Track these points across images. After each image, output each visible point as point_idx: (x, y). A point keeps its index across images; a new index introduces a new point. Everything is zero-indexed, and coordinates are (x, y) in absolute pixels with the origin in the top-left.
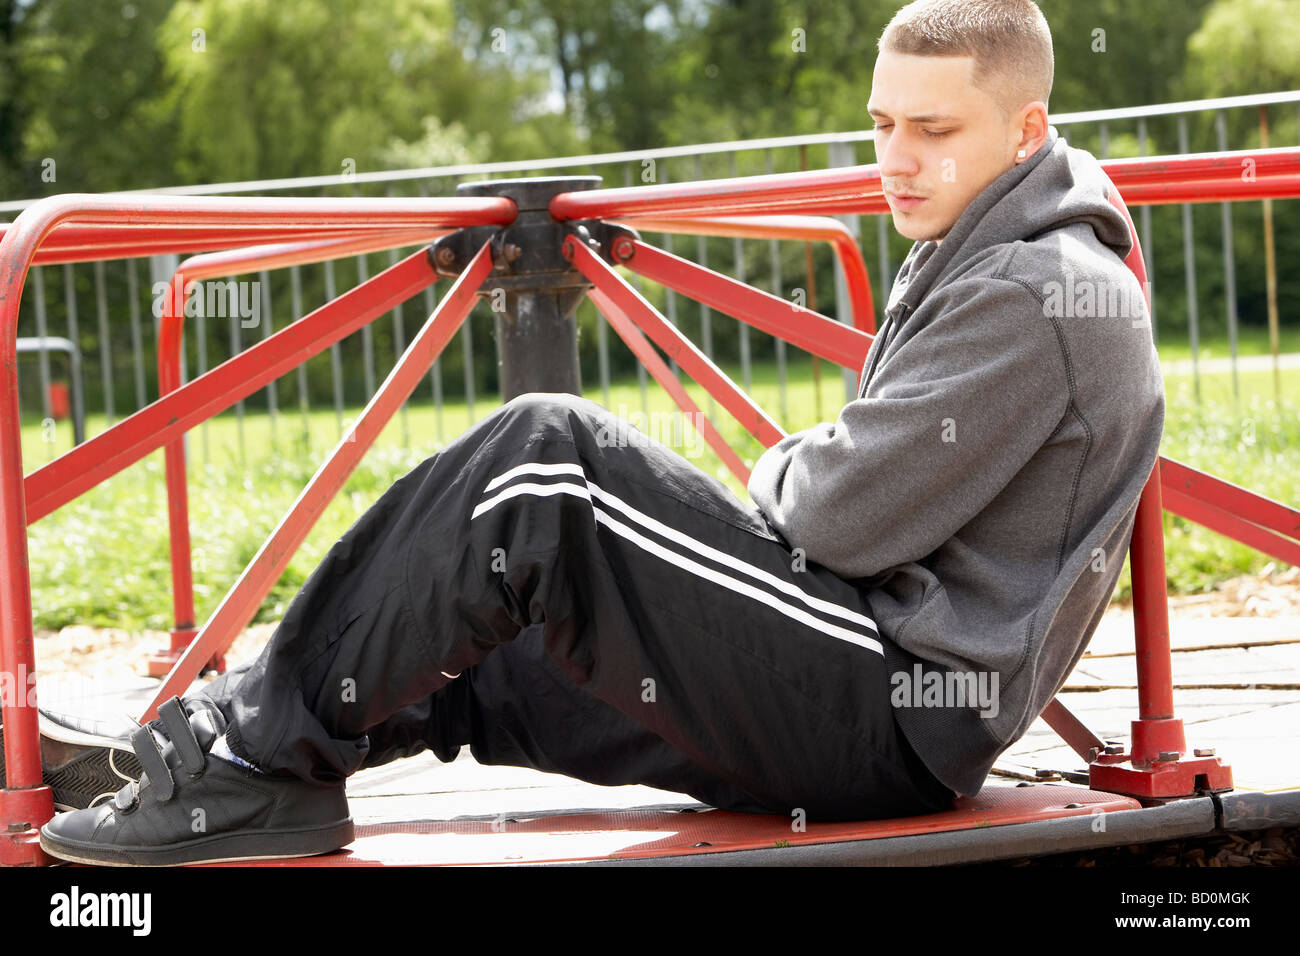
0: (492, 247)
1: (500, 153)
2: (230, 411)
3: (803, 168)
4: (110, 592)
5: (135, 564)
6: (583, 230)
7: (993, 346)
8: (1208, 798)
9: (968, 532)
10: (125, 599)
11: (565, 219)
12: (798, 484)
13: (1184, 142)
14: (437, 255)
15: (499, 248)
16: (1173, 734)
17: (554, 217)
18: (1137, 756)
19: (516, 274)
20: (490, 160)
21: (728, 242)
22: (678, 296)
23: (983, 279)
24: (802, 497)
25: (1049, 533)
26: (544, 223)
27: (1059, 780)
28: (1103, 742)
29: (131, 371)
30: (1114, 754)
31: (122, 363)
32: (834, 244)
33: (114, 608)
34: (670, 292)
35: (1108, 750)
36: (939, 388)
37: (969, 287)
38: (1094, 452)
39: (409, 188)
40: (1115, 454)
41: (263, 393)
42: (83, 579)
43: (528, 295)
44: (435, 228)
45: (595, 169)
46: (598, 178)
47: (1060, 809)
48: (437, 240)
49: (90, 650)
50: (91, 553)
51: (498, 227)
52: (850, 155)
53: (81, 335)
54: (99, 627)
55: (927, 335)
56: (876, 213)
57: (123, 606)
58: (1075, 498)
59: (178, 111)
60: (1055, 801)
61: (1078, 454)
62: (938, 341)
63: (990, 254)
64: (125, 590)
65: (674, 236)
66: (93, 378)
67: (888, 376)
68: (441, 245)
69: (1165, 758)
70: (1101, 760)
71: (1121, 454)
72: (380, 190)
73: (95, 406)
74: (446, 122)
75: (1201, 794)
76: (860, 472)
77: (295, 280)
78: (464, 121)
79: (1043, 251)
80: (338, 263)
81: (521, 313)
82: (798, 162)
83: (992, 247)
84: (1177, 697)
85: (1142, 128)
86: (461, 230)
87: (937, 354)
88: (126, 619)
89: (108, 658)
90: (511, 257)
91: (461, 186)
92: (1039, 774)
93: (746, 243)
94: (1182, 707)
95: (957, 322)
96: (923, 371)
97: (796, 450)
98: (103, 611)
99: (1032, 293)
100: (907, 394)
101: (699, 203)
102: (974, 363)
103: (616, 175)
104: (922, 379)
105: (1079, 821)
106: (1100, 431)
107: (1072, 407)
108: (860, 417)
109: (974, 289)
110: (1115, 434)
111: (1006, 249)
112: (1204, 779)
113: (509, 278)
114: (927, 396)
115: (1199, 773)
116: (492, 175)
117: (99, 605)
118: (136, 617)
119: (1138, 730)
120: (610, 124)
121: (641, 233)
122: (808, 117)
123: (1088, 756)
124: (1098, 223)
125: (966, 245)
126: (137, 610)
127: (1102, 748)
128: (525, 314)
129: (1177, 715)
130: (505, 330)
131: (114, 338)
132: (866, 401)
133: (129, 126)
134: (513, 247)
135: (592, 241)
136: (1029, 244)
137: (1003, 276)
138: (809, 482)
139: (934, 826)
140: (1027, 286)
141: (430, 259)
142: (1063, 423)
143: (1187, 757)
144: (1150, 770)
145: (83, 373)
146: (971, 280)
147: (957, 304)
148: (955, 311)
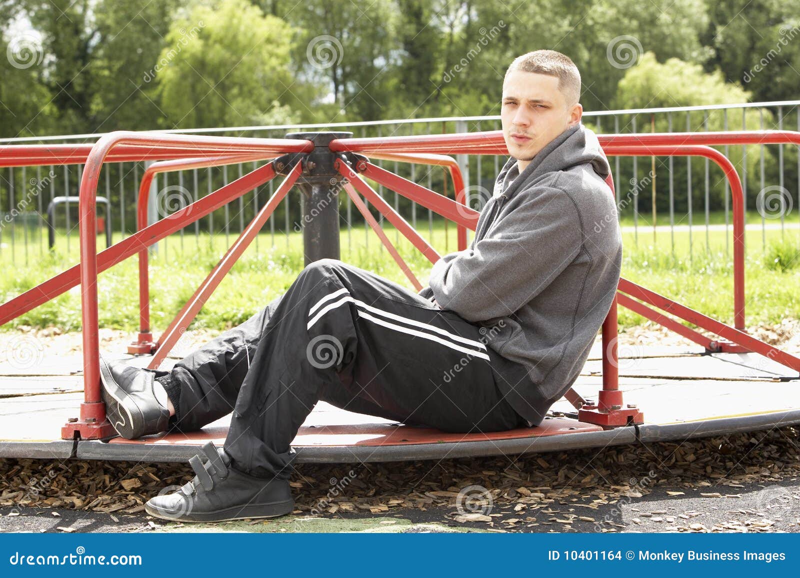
0: (302, 163)
1: (306, 119)
2: (178, 233)
3: (444, 133)
4: (120, 313)
5: (132, 301)
6: (344, 156)
7: (549, 218)
8: (633, 427)
9: (533, 303)
10: (127, 317)
11: (337, 151)
12: (455, 276)
13: (617, 128)
14: (276, 166)
15: (306, 163)
16: (618, 397)
17: (331, 151)
18: (600, 407)
19: (311, 175)
20: (301, 123)
21: (409, 165)
22: (384, 188)
23: (544, 187)
24: (457, 282)
25: (570, 305)
26: (326, 152)
27: (563, 416)
28: (585, 399)
29: (133, 212)
30: (590, 405)
31: (129, 209)
32: (449, 168)
33: (122, 321)
34: (381, 186)
35: (587, 404)
36: (525, 235)
37: (538, 190)
38: (592, 268)
39: (264, 134)
40: (602, 270)
41: (193, 224)
42: (108, 308)
43: (317, 185)
44: (275, 153)
45: (349, 128)
46: (352, 133)
47: (567, 430)
48: (277, 158)
49: (110, 339)
50: (112, 295)
51: (305, 154)
52: (465, 127)
53: (111, 196)
54: (115, 329)
55: (518, 212)
56: (476, 154)
57: (126, 320)
58: (583, 289)
59: (160, 96)
60: (564, 426)
61: (586, 269)
62: (523, 214)
63: (547, 176)
64: (127, 313)
65: (383, 161)
66: (115, 214)
67: (498, 230)
68: (278, 161)
69: (614, 408)
70: (584, 408)
71: (604, 270)
72: (250, 134)
73: (117, 228)
74: (282, 105)
75: (630, 425)
76: (485, 272)
77: (210, 174)
78: (290, 105)
79: (572, 176)
80: (229, 166)
81: (313, 194)
82: (441, 130)
83: (549, 173)
84: (621, 381)
85: (599, 121)
86: (287, 154)
87: (523, 220)
88: (127, 326)
89: (118, 344)
90: (311, 167)
91: (288, 134)
92: (554, 413)
93: (416, 165)
94: (623, 385)
95: (533, 206)
96: (516, 228)
97: (453, 261)
98: (117, 322)
99: (568, 194)
100: (509, 238)
101: (400, 146)
102: (540, 226)
103: (358, 132)
104: (515, 231)
105: (576, 435)
106: (596, 259)
107: (583, 247)
108: (486, 247)
109: (541, 191)
110: (602, 260)
111: (555, 174)
112: (631, 418)
113: (309, 177)
114: (519, 239)
115: (630, 415)
116: (301, 129)
117: (115, 319)
118: (131, 325)
119: (602, 395)
120: (356, 109)
121: (370, 159)
122: (448, 109)
123: (577, 406)
124: (595, 164)
125: (536, 170)
126: (133, 323)
127: (584, 403)
128: (315, 194)
129: (620, 389)
130: (306, 201)
131: (126, 197)
132: (489, 240)
133: (137, 102)
134: (312, 163)
135: (348, 162)
136: (565, 172)
137: (554, 186)
138: (460, 276)
139: (510, 436)
140: (565, 192)
141: (273, 167)
142: (579, 256)
143: (624, 408)
144: (607, 413)
145: (111, 212)
146: (539, 187)
147: (533, 198)
148: (532, 201)
